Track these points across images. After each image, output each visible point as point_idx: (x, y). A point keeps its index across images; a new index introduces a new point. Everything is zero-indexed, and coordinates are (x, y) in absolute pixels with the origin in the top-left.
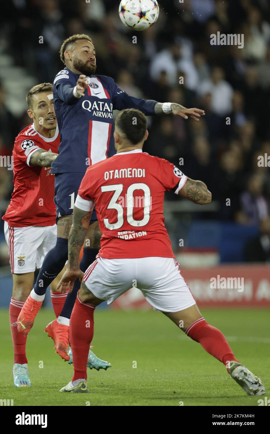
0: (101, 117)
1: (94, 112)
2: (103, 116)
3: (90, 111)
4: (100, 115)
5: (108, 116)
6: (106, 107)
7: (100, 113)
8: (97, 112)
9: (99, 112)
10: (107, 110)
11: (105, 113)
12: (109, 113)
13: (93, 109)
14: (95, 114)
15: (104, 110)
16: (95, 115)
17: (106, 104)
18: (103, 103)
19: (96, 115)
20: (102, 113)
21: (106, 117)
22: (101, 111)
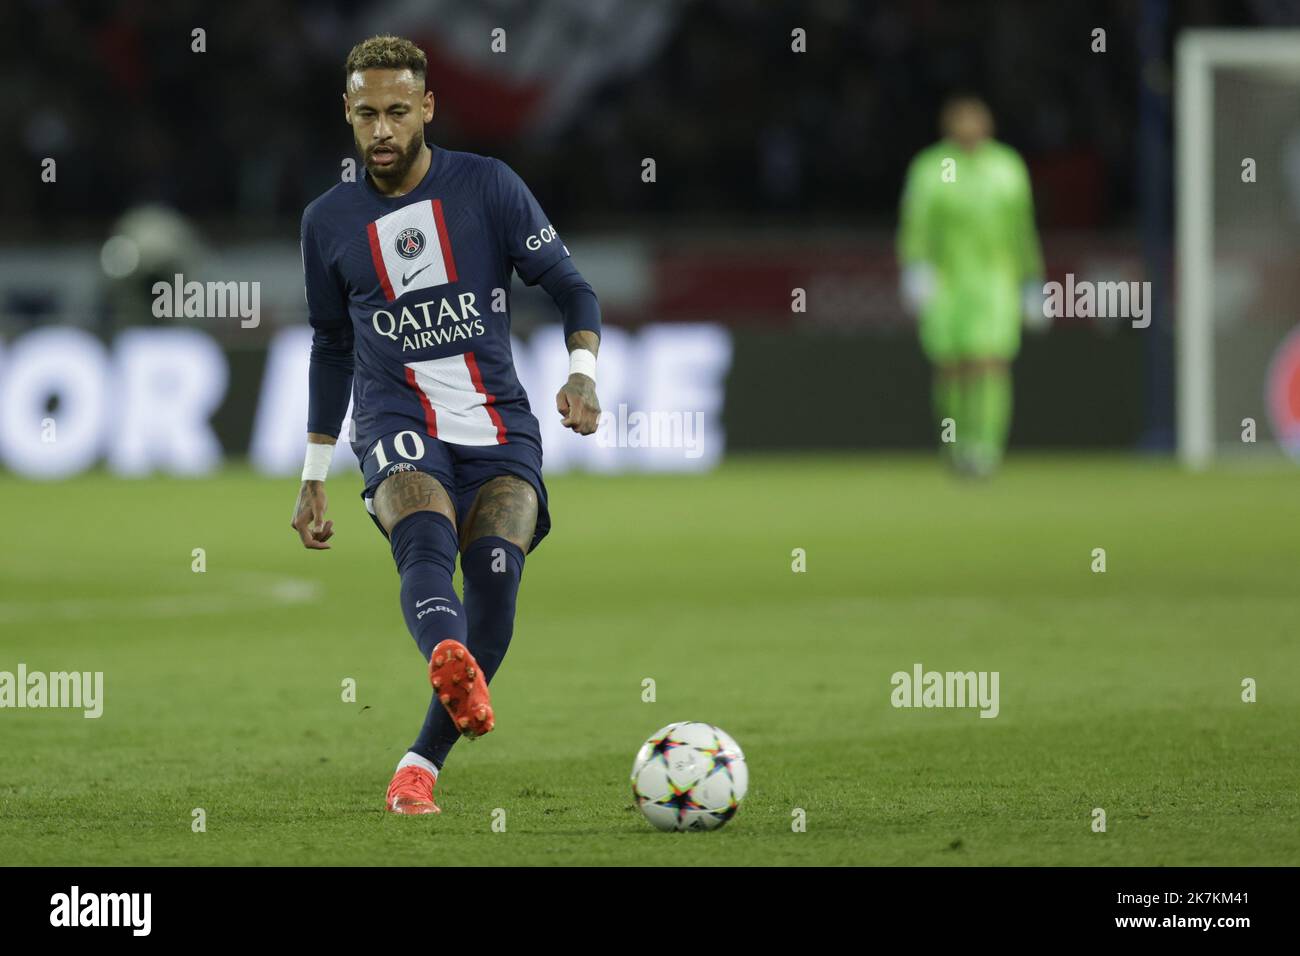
0: (432, 344)
1: (406, 338)
2: (439, 341)
3: (395, 338)
4: (426, 341)
5: (455, 335)
6: (445, 311)
7: (426, 336)
8: (416, 336)
9: (422, 334)
10: (448, 321)
11: (443, 331)
12: (457, 328)
13: (400, 331)
14: (411, 344)
15: (439, 323)
16: (408, 348)
17: (444, 303)
18: (432, 303)
19: (414, 348)
20: (434, 332)
21: (448, 340)
22: (430, 330)
